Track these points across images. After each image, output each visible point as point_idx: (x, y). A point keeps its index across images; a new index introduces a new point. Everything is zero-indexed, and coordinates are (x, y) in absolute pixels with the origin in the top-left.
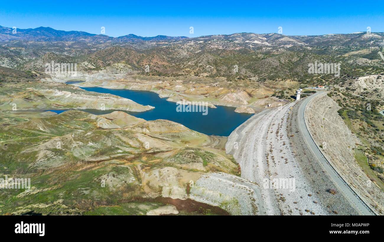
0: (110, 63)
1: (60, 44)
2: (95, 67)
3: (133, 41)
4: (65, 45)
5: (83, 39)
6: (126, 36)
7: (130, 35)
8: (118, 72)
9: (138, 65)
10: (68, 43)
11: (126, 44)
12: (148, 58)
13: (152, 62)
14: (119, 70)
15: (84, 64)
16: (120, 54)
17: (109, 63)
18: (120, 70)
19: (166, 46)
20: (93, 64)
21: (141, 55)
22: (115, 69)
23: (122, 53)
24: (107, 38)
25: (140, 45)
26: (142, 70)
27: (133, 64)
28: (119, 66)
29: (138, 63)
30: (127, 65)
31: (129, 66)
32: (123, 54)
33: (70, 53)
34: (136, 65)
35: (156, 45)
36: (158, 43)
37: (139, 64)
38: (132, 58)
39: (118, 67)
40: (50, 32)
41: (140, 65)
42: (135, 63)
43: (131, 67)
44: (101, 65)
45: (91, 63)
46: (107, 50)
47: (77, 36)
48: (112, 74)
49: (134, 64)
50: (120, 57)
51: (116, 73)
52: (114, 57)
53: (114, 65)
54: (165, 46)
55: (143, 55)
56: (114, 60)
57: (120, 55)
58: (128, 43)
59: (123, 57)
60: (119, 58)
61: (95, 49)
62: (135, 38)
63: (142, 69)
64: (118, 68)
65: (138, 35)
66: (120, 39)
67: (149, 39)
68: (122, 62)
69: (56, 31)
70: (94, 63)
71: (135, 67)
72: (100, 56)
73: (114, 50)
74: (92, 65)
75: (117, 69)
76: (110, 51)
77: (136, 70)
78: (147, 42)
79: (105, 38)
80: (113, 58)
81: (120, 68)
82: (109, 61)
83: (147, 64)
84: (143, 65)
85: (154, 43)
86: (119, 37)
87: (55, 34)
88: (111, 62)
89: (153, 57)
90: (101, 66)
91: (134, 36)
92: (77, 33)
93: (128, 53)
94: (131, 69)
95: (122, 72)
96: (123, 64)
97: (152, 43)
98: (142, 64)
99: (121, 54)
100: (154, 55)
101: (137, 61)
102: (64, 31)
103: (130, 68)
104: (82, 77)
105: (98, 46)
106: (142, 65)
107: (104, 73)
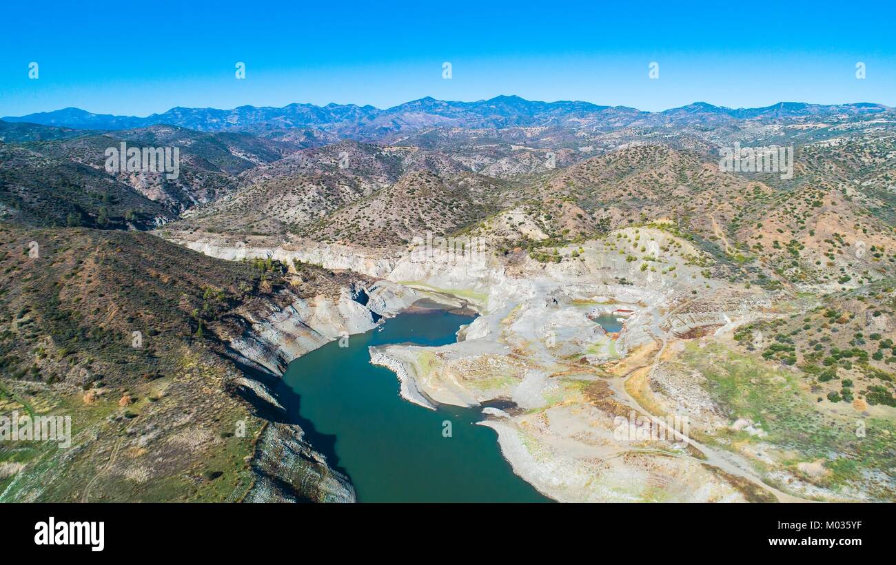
0: (608, 219)
1: (514, 135)
2: (546, 232)
3: (703, 120)
4: (525, 136)
5: (576, 120)
6: (686, 106)
7: (695, 104)
8: (632, 272)
9: (735, 245)
10: (533, 129)
11: (683, 130)
12: (788, 206)
13: (812, 234)
14: (639, 267)
15: (510, 219)
16: (655, 175)
17: (605, 216)
18: (644, 268)
19: (838, 140)
20: (542, 218)
21: (750, 187)
22: (621, 260)
23: (663, 170)
24: (633, 115)
25: (727, 134)
26: (755, 276)
27: (707, 236)
28: (641, 244)
29: (732, 229)
30: (678, 240)
31: (689, 248)
32: (670, 178)
33: (517, 160)
34: (725, 244)
35: (783, 134)
36: (791, 126)
37: (741, 234)
38: (706, 202)
39: (636, 245)
40: (516, 107)
41: (744, 247)
42: (718, 230)
43: (695, 254)
44: (571, 225)
45: (534, 218)
46: (612, 157)
47: (566, 113)
48: (602, 287)
49: (714, 238)
50: (653, 188)
51: (623, 282)
52: (630, 189)
53: (620, 236)
54: (833, 142)
55: (757, 190)
56: (629, 204)
57: (657, 181)
58: (689, 128)
59: (665, 190)
60: (651, 196)
61: (591, 148)
62: (707, 112)
63: (753, 270)
64: (636, 252)
65: (718, 105)
66: (667, 116)
67: (752, 113)
68: (659, 222)
69: (527, 103)
70: (548, 218)
71: (721, 256)
72: (580, 184)
73: (637, 158)
74: (539, 225)
75: (630, 259)
76: (623, 162)
77: (721, 276)
78: (749, 125)
79: (628, 115)
80: (624, 193)
81: (644, 250)
82: (606, 210)
83: (780, 238)
84: (760, 247)
85: (776, 127)
86: (665, 112)
87: (524, 109)
88: (615, 212)
89: (817, 204)
90: (568, 231)
91: (708, 107)
92: (570, 105)
93: (688, 173)
94: (698, 270)
95: (650, 278)
96: (663, 236)
97: (769, 127)
98: (755, 242)
99: (661, 175)
100: (822, 195)
101: (730, 216)
102: (542, 103)
103: (692, 261)
104: (480, 285)
105: (602, 137)
106: (752, 243)
107: (570, 275)
